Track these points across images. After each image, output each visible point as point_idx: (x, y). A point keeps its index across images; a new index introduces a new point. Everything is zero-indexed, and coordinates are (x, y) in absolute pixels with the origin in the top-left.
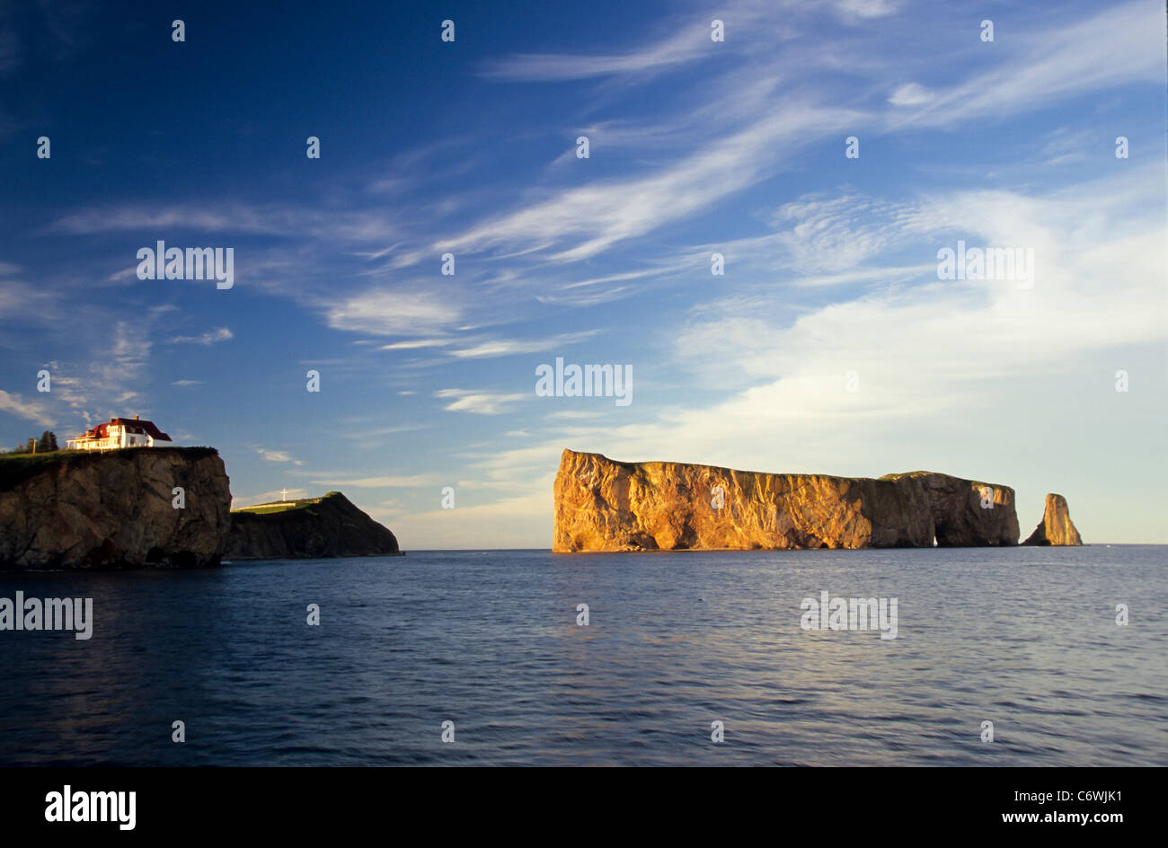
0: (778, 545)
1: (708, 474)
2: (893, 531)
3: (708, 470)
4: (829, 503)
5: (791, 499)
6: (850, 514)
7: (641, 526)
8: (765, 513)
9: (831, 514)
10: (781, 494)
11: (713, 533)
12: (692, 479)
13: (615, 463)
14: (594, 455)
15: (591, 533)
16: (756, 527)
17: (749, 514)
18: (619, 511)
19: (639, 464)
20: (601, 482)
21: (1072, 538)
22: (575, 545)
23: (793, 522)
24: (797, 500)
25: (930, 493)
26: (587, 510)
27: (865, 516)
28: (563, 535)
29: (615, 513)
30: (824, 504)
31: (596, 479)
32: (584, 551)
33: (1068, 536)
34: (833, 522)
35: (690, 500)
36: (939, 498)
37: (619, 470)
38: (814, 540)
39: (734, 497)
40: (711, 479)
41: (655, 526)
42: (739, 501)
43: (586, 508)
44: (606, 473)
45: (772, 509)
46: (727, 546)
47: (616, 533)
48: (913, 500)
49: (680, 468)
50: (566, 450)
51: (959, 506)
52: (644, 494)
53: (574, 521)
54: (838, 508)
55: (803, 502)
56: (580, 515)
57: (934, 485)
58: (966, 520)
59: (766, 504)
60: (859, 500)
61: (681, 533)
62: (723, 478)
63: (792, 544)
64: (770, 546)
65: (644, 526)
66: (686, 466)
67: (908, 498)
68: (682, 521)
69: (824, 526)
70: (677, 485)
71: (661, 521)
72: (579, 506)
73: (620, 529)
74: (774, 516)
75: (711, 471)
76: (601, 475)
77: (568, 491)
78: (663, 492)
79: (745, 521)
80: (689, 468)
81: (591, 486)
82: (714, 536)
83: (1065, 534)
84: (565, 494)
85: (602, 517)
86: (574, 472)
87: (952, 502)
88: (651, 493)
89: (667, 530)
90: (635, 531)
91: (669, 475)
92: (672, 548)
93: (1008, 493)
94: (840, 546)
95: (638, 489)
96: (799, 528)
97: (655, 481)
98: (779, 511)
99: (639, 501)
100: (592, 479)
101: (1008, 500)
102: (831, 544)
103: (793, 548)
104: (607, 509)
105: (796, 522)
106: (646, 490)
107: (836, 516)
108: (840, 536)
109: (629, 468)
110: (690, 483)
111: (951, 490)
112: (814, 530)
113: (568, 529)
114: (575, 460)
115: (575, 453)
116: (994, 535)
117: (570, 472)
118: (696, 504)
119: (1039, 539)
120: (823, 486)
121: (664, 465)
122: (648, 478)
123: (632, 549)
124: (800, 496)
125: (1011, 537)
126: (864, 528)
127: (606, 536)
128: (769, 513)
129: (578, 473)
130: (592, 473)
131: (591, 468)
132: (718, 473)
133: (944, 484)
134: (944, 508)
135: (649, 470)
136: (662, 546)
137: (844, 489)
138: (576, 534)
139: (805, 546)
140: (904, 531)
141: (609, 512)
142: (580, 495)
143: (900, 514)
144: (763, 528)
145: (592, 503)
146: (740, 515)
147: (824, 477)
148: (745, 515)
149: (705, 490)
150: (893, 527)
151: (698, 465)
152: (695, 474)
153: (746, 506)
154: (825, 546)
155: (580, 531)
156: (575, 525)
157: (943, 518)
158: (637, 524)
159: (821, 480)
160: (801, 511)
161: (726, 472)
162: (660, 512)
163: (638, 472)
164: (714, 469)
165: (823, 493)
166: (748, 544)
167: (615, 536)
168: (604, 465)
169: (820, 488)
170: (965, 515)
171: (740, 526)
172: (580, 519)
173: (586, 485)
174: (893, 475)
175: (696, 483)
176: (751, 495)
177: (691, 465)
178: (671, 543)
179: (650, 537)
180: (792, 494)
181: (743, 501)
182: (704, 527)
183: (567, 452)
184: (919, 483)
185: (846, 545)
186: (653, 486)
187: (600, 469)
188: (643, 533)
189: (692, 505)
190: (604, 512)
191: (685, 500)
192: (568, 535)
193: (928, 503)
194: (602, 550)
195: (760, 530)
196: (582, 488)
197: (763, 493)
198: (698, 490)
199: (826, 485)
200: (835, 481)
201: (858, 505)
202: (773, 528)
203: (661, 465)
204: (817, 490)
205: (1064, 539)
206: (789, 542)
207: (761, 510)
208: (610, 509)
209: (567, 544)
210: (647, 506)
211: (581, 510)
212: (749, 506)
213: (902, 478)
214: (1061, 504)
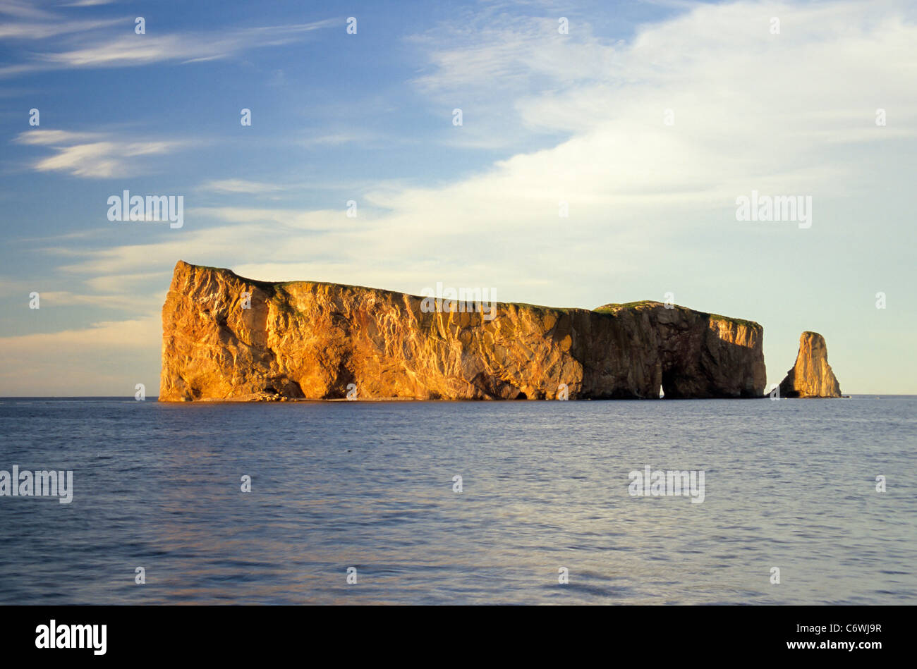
0: (462, 394)
1: (373, 300)
2: (610, 378)
3: (373, 295)
4: (529, 340)
5: (482, 334)
6: (556, 356)
7: (281, 367)
8: (447, 352)
9: (532, 355)
10: (469, 328)
11: (378, 378)
12: (352, 306)
13: (248, 282)
14: (220, 270)
15: (213, 376)
16: (435, 371)
17: (427, 355)
18: (252, 347)
19: (281, 284)
20: (228, 308)
21: (828, 388)
22: (191, 392)
23: (483, 365)
24: (489, 336)
25: (658, 329)
26: (208, 345)
27: (575, 358)
28: (174, 378)
29: (246, 349)
30: (523, 342)
31: (221, 304)
32: (204, 399)
33: (824, 385)
34: (534, 365)
35: (348, 333)
36: (669, 335)
37: (254, 291)
38: (508, 388)
39: (407, 331)
40: (377, 306)
41: (300, 368)
42: (413, 336)
43: (206, 342)
44: (236, 296)
45: (456, 347)
46: (396, 396)
47: (247, 377)
48: (636, 338)
49: (336, 291)
50: (181, 261)
51: (693, 347)
52: (287, 325)
53: (190, 359)
54: (542, 347)
55: (497, 338)
56: (199, 352)
57: (664, 319)
58: (701, 364)
59: (449, 339)
60: (568, 337)
61: (336, 378)
62: (393, 306)
63: (480, 393)
64: (452, 396)
65: (285, 368)
66: (345, 288)
67: (630, 336)
68: (337, 361)
69: (522, 370)
70: (331, 313)
71: (308, 360)
72: (197, 339)
73: (253, 371)
74: (458, 357)
75: (377, 296)
76: (228, 298)
77: (183, 319)
78: (313, 322)
79: (421, 362)
80: (349, 291)
81: (214, 312)
82: (379, 382)
83: (820, 383)
84: (179, 323)
85: (229, 355)
86: (191, 293)
87: (686, 341)
88: (296, 323)
89: (316, 373)
90: (273, 374)
91: (322, 299)
92: (323, 397)
93: (755, 331)
94: (541, 397)
95: (279, 317)
96: (490, 372)
97: (301, 307)
98: (465, 350)
99: (280, 333)
100: (217, 302)
101: (754, 339)
102: (530, 395)
103: (482, 399)
104: (235, 344)
105: (487, 365)
106: (290, 320)
107: (538, 358)
108: (543, 383)
109: (266, 290)
110: (348, 310)
111: (684, 325)
112: (510, 376)
113: (182, 369)
114: (193, 277)
115: (193, 267)
116: (735, 384)
117: (186, 293)
118: (357, 339)
119: (788, 389)
120: (523, 318)
121: (315, 287)
122: (291, 303)
123: (268, 398)
124: (493, 331)
125: (756, 387)
126: (573, 371)
127: (233, 380)
128: (451, 352)
129: (197, 294)
130: (217, 295)
131: (214, 288)
132: (386, 299)
133: (676, 319)
134: (675, 349)
135: (294, 292)
136: (309, 393)
137: (549, 322)
138: (192, 378)
139: (497, 397)
140: (624, 379)
141: (238, 348)
142: (200, 323)
143: (620, 355)
144: (443, 372)
145: (215, 336)
146: (414, 354)
147: (525, 306)
148: (420, 357)
149: (369, 320)
150: (609, 372)
151: (360, 288)
152: (356, 299)
153: (422, 342)
154: (522, 396)
155: (198, 373)
156: (191, 365)
157: (673, 361)
158: (277, 366)
159: (521, 310)
160: (494, 351)
161: (397, 297)
162: (307, 349)
163: (279, 295)
164: (382, 294)
165: (523, 329)
166: (423, 393)
167: (245, 381)
168: (233, 284)
169: (520, 321)
170: (701, 358)
171: (414, 369)
172: (199, 357)
173: (207, 311)
174: (613, 306)
175: (357, 311)
176: (429, 328)
177: (351, 287)
178: (321, 390)
179: (293, 382)
180: (483, 328)
181: (418, 336)
182: (365, 370)
183: (182, 266)
184: (646, 316)
185: (550, 394)
186: (299, 314)
187: (227, 290)
188: (284, 376)
189: (351, 341)
190: (231, 347)
191: (341, 334)
192: (181, 378)
193: (656, 342)
194: (227, 399)
195: (440, 375)
196: (202, 315)
197: (445, 326)
198: (359, 320)
199: (527, 317)
200: (538, 312)
201: (567, 342)
202: (457, 372)
203: (310, 286)
204: (516, 324)
205: (820, 390)
206: (477, 391)
207: (441, 349)
208: (240, 344)
209: (179, 390)
210: (291, 340)
211: (199, 345)
212: (426, 342)
213: (623, 311)
214: (818, 345)
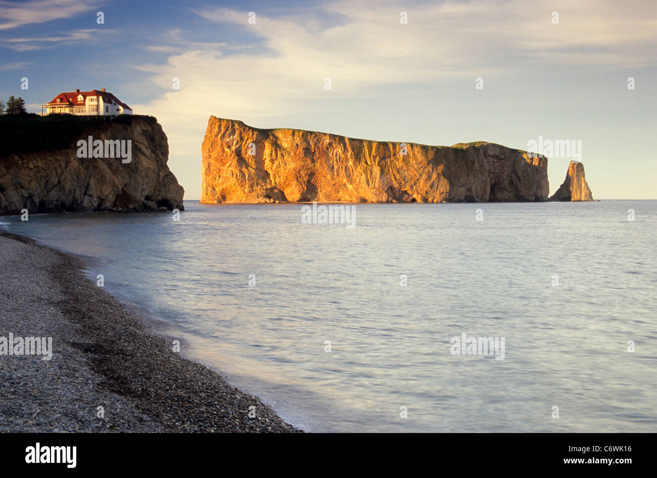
0: (380, 199)
1: (328, 141)
2: (462, 189)
3: (328, 137)
4: (419, 166)
5: (391, 162)
6: (434, 176)
7: (273, 182)
8: (371, 173)
9: (421, 175)
10: (384, 158)
11: (330, 189)
12: (315, 144)
13: (254, 129)
14: (236, 121)
15: (234, 188)
16: (364, 185)
17: (359, 174)
18: (256, 169)
19: (271, 130)
20: (241, 145)
21: (586, 195)
22: (220, 197)
23: (392, 181)
24: (395, 163)
25: (488, 159)
26: (230, 168)
27: (445, 177)
28: (210, 189)
29: (253, 171)
30: (416, 167)
31: (237, 142)
32: (227, 202)
33: (583, 194)
34: (422, 182)
35: (313, 161)
36: (494, 163)
37: (257, 134)
38: (406, 196)
39: (347, 160)
40: (330, 144)
41: (285, 182)
42: (351, 163)
43: (229, 166)
44: (246, 138)
45: (377, 170)
46: (340, 200)
47: (254, 188)
48: (477, 165)
49: (306, 134)
50: (212, 116)
51: (507, 170)
52: (277, 156)
53: (219, 177)
54: (426, 171)
55: (400, 165)
56: (225, 173)
57: (491, 153)
58: (511, 181)
59: (372, 165)
60: (442, 165)
61: (305, 189)
62: (339, 144)
63: (390, 199)
64: (374, 200)
65: (275, 182)
66: (311, 133)
67: (473, 163)
68: (306, 179)
69: (415, 184)
70: (304, 149)
71: (290, 178)
72: (223, 164)
73: (258, 184)
74: (378, 176)
75: (330, 138)
76: (242, 139)
77: (214, 152)
78: (292, 154)
79: (355, 179)
80: (313, 135)
81: (234, 148)
82: (330, 192)
83: (581, 192)
84: (212, 154)
85: (243, 175)
86: (219, 136)
87: (503, 167)
88: (282, 155)
89: (294, 186)
90: (269, 186)
91: (298, 140)
92: (298, 201)
93: (543, 161)
94: (425, 200)
95: (272, 151)
96: (396, 185)
97: (285, 145)
98: (382, 172)
99: (272, 161)
100: (235, 142)
101: (543, 164)
102: (419, 199)
103: (391, 202)
104: (247, 168)
105: (394, 181)
106: (279, 153)
107: (424, 177)
108: (427, 192)
109: (265, 134)
110: (313, 147)
111: (503, 157)
112: (407, 188)
113: (214, 183)
114: (220, 126)
115: (220, 120)
116: (531, 193)
117: (216, 136)
118: (318, 165)
119: (564, 195)
120: (416, 152)
121: (294, 132)
122: (279, 142)
123: (268, 201)
124: (398, 160)
125: (543, 195)
126: (444, 186)
127: (246, 190)
128: (374, 173)
129: (223, 137)
130: (235, 137)
131: (233, 133)
132: (335, 140)
133: (498, 152)
134: (496, 172)
135: (280, 135)
136: (289, 198)
137: (431, 155)
138: (221, 188)
139: (400, 200)
140: (470, 190)
141: (248, 170)
142: (225, 155)
143: (469, 176)
144: (369, 185)
145: (235, 162)
146: (352, 175)
147: (417, 145)
148: (355, 176)
149: (325, 153)
150: (463, 186)
151: (320, 133)
152: (318, 140)
153: (356, 167)
154: (414, 200)
155: (225, 186)
156: (220, 181)
157: (495, 179)
158: (271, 181)
159: (415, 147)
160: (398, 172)
161: (342, 139)
162: (289, 171)
163: (271, 137)
164: (333, 137)
165: (416, 159)
166: (357, 198)
167: (253, 191)
168: (244, 130)
169: (414, 154)
170: (511, 177)
171: (351, 183)
172: (225, 175)
173: (229, 147)
174: (462, 144)
175: (318, 147)
176: (360, 158)
177: (315, 133)
178: (297, 196)
179: (280, 191)
180: (392, 158)
181: (354, 163)
182: (322, 184)
183: (213, 119)
184: (482, 151)
185: (430, 199)
186: (284, 149)
187: (241, 134)
188: (275, 188)
189: (314, 166)
190: (244, 170)
191: (309, 161)
192: (214, 189)
193: (487, 167)
194: (243, 201)
195: (367, 188)
196: (226, 149)
197: (370, 157)
198: (319, 153)
199: (418, 152)
200: (425, 148)
201: (441, 168)
202: (377, 185)
203: (291, 132)
204: (411, 156)
205: (581, 196)
206: (389, 197)
207: (368, 171)
208: (249, 168)
209: (213, 196)
210: (279, 166)
211: (224, 168)
212: (358, 167)
213: (470, 147)
214: (580, 169)
